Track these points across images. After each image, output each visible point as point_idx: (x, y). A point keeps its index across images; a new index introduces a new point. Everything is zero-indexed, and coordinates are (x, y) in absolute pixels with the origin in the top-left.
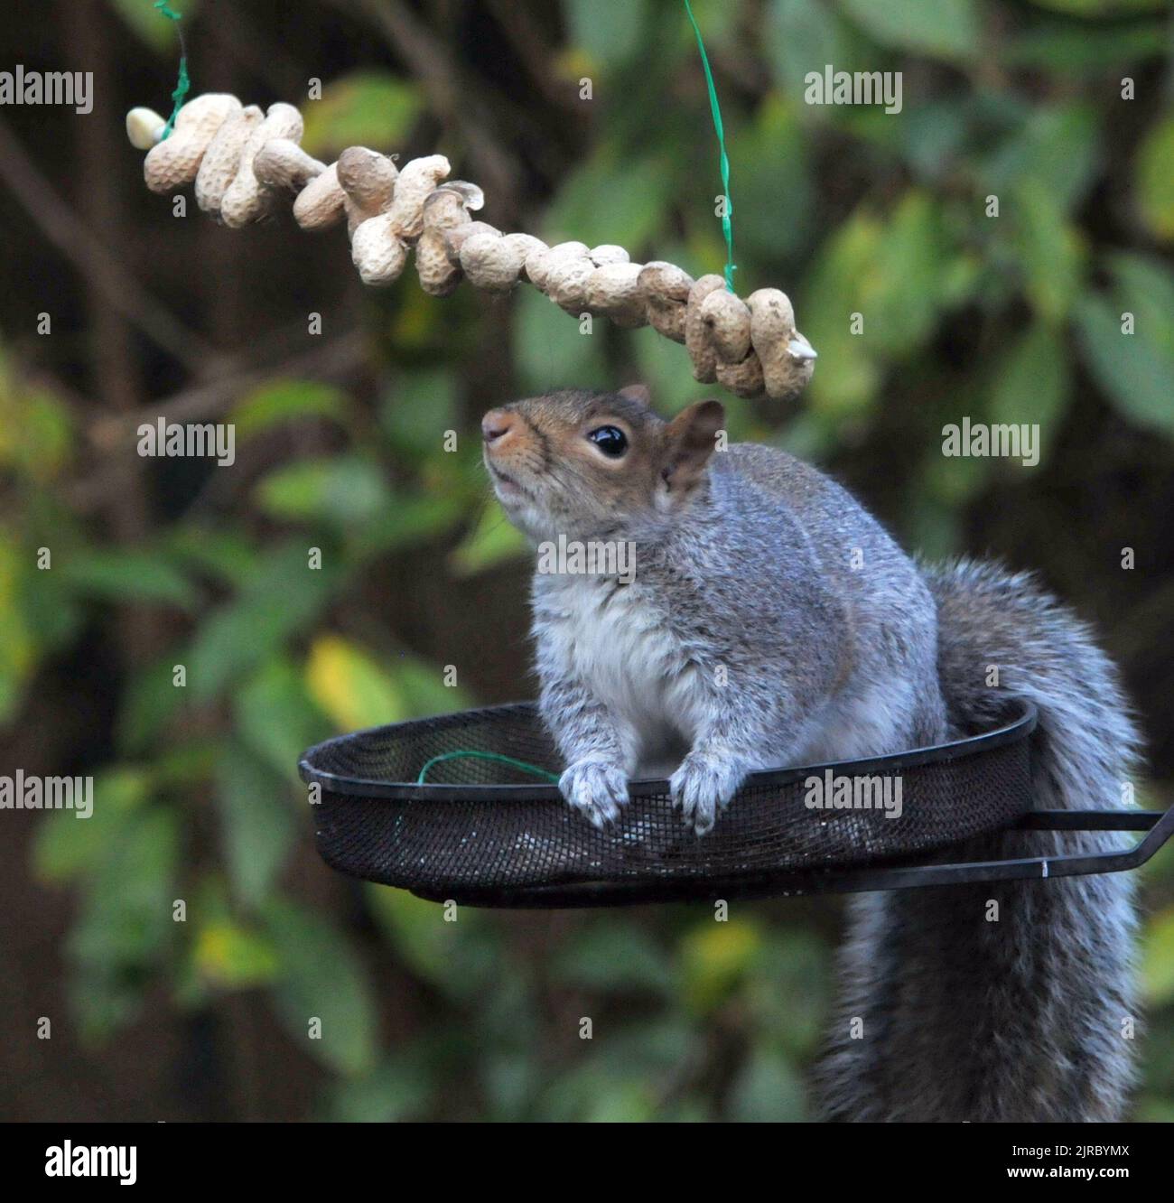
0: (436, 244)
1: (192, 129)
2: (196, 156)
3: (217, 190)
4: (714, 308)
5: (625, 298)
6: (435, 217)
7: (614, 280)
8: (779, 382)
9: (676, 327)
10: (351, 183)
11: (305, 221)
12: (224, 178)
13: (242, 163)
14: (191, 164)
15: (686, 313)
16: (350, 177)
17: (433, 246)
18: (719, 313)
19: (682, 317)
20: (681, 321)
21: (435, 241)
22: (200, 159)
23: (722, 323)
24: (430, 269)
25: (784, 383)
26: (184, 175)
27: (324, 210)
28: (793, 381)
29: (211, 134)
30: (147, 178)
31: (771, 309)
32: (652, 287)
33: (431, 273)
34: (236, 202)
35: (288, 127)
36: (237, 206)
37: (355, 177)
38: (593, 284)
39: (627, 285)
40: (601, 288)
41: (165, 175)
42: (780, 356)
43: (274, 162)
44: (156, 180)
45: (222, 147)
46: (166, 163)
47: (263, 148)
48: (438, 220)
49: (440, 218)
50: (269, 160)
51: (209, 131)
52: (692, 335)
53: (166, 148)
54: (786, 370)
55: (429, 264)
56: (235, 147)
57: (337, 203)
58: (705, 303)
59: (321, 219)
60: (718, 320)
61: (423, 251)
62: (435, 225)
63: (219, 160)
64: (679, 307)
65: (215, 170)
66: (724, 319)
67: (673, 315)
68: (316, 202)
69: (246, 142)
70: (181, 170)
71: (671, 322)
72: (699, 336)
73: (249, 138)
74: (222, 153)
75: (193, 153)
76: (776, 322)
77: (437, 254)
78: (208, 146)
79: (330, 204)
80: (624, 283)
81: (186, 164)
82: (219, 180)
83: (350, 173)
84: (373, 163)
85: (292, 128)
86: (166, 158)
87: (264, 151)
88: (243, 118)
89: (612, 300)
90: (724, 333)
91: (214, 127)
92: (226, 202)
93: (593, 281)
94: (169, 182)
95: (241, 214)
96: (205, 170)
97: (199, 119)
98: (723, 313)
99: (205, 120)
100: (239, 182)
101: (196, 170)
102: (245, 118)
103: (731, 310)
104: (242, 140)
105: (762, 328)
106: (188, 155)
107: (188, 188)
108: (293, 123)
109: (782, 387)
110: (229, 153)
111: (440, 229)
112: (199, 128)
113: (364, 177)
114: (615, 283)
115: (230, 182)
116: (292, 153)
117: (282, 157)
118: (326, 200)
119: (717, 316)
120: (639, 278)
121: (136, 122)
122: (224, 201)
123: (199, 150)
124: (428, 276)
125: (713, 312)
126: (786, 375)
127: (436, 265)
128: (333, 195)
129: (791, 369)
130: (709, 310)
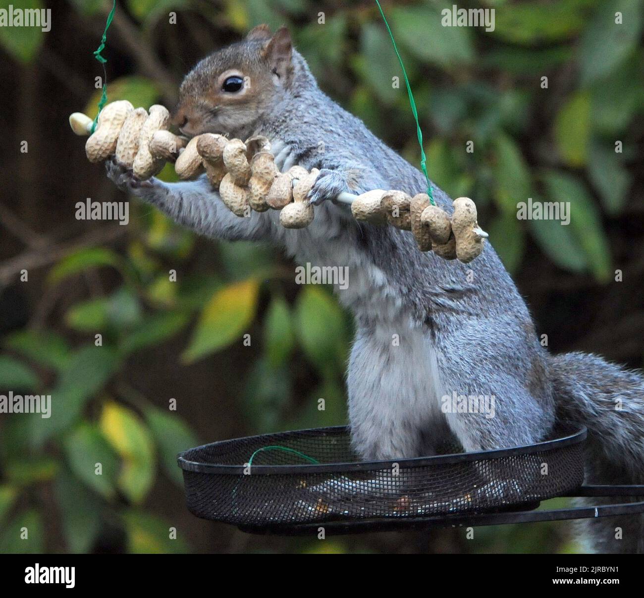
0: (260, 182)
1: (108, 125)
2: (113, 140)
3: (128, 158)
4: (428, 217)
5: (375, 212)
6: (259, 167)
7: (367, 204)
8: (465, 250)
9: (405, 223)
10: (207, 155)
11: (183, 176)
12: (132, 152)
13: (140, 143)
14: (111, 145)
15: (410, 216)
16: (206, 152)
17: (258, 184)
18: (432, 220)
19: (408, 218)
20: (408, 221)
21: (259, 180)
22: (116, 141)
23: (434, 225)
24: (256, 196)
25: (468, 251)
26: (108, 152)
27: (192, 169)
28: (473, 250)
29: (120, 126)
30: (88, 156)
31: (466, 208)
32: (389, 206)
33: (258, 198)
34: (142, 166)
35: (163, 120)
36: (142, 168)
37: (208, 152)
38: (356, 208)
39: (375, 205)
40: (361, 210)
41: (98, 154)
42: (468, 235)
43: (160, 147)
44: (94, 157)
45: (127, 135)
46: (98, 147)
47: (153, 138)
48: (261, 168)
49: (262, 167)
50: (158, 146)
51: (118, 124)
52: (416, 229)
53: (95, 138)
54: (470, 243)
55: (256, 193)
56: (134, 133)
57: (198, 163)
58: (423, 214)
59: (191, 173)
60: (431, 224)
61: (253, 186)
62: (259, 171)
63: (127, 143)
64: (405, 213)
65: (125, 148)
66: (435, 223)
67: (402, 218)
68: (187, 165)
69: (140, 129)
70: (106, 150)
71: (402, 222)
72: (420, 229)
73: (141, 127)
74: (128, 137)
75: (112, 138)
76: (468, 215)
77: (261, 188)
78: (119, 134)
79: (195, 165)
80: (373, 204)
81: (109, 146)
82: (128, 153)
83: (205, 150)
84: (217, 142)
85: (165, 119)
86: (97, 144)
87: (154, 140)
88: (135, 116)
89: (368, 215)
90: (435, 230)
91: (120, 122)
92: (136, 167)
93: (356, 207)
94: (101, 157)
95: (144, 173)
96: (120, 148)
97: (111, 118)
98: (434, 220)
99: (115, 119)
100: (141, 155)
101: (114, 148)
102: (137, 116)
103: (438, 217)
104: (138, 129)
105: (460, 218)
106: (109, 140)
107: (111, 157)
108: (165, 117)
109: (467, 253)
110: (132, 137)
111: (262, 174)
112: (112, 124)
113: (213, 151)
114: (368, 206)
115: (135, 154)
116: (167, 138)
117: (164, 143)
118: (192, 163)
119: (431, 222)
120: (381, 202)
121: (75, 122)
122: (134, 166)
123: (114, 136)
124: (256, 200)
125: (428, 220)
126: (470, 246)
127: (260, 194)
128: (195, 160)
129: (473, 243)
130: (426, 219)
